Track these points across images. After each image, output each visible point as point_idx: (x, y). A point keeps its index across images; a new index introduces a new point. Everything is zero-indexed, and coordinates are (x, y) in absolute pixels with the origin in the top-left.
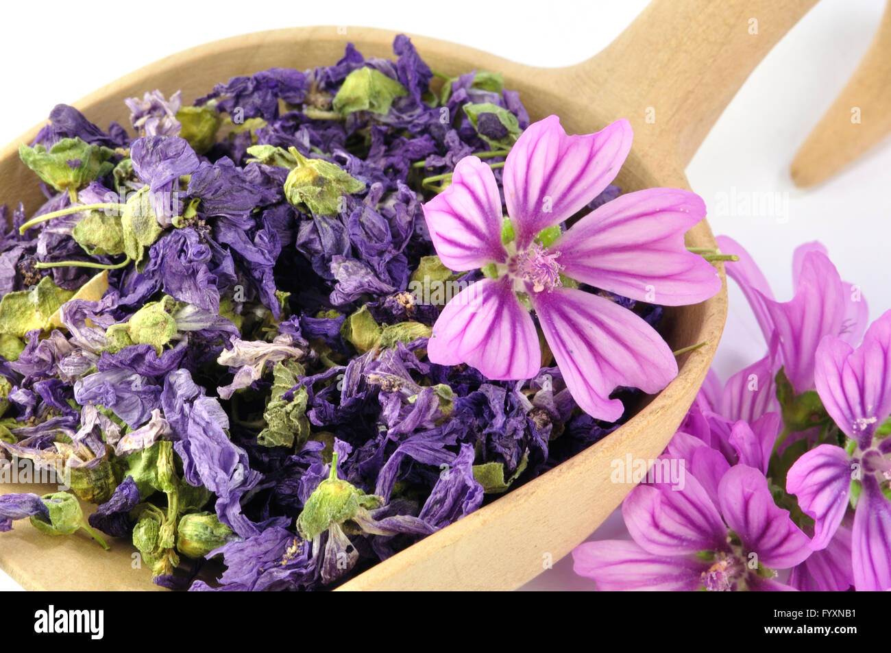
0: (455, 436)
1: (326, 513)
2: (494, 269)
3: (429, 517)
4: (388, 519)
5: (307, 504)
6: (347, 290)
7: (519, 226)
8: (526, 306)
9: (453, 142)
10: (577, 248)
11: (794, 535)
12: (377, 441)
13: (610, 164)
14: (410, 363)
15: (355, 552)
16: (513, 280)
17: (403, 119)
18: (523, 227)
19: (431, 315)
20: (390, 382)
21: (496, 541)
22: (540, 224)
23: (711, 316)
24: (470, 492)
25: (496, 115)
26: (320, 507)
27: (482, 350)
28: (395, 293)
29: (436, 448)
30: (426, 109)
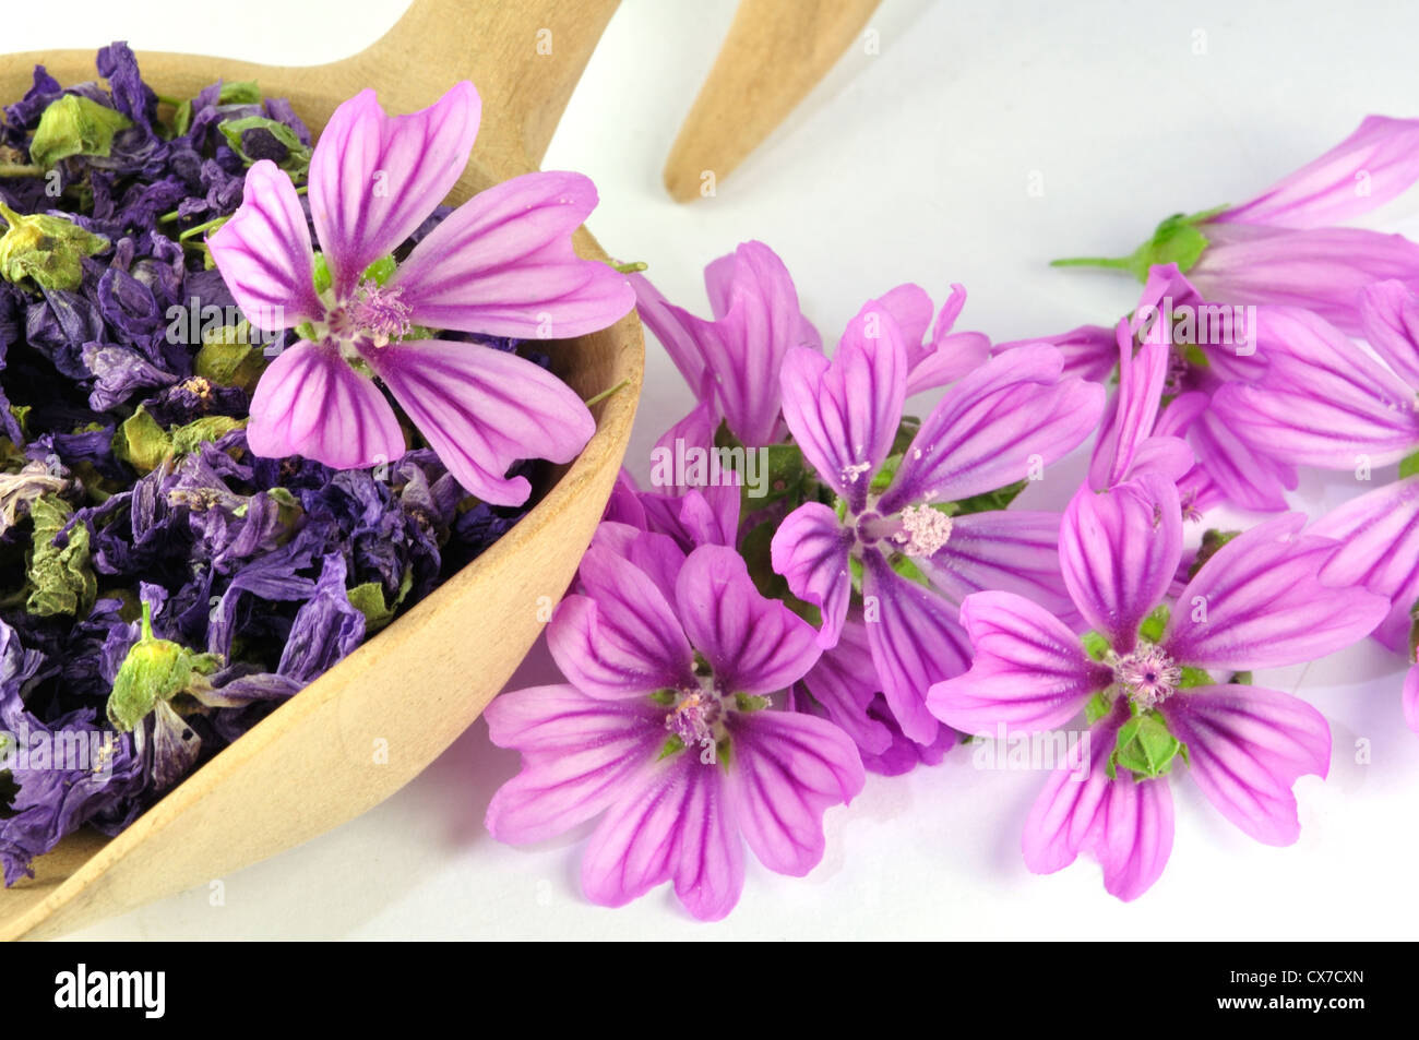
0: (308, 554)
1: (148, 688)
2: (311, 330)
3: (291, 672)
4: (235, 682)
5: (117, 682)
6: (113, 387)
7: (337, 263)
8: (365, 373)
9: (215, 174)
10: (422, 284)
11: (793, 633)
12: (196, 584)
13: (454, 151)
14: (224, 468)
15: (196, 738)
16: (338, 343)
17: (133, 159)
18: (343, 265)
19: (237, 403)
20: (202, 498)
21: (391, 689)
22: (366, 256)
23: (623, 350)
24: (346, 625)
25: (267, 129)
26: (138, 679)
27: (319, 435)
28: (180, 382)
29: (283, 576)
30: (162, 142)
